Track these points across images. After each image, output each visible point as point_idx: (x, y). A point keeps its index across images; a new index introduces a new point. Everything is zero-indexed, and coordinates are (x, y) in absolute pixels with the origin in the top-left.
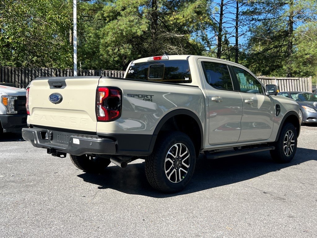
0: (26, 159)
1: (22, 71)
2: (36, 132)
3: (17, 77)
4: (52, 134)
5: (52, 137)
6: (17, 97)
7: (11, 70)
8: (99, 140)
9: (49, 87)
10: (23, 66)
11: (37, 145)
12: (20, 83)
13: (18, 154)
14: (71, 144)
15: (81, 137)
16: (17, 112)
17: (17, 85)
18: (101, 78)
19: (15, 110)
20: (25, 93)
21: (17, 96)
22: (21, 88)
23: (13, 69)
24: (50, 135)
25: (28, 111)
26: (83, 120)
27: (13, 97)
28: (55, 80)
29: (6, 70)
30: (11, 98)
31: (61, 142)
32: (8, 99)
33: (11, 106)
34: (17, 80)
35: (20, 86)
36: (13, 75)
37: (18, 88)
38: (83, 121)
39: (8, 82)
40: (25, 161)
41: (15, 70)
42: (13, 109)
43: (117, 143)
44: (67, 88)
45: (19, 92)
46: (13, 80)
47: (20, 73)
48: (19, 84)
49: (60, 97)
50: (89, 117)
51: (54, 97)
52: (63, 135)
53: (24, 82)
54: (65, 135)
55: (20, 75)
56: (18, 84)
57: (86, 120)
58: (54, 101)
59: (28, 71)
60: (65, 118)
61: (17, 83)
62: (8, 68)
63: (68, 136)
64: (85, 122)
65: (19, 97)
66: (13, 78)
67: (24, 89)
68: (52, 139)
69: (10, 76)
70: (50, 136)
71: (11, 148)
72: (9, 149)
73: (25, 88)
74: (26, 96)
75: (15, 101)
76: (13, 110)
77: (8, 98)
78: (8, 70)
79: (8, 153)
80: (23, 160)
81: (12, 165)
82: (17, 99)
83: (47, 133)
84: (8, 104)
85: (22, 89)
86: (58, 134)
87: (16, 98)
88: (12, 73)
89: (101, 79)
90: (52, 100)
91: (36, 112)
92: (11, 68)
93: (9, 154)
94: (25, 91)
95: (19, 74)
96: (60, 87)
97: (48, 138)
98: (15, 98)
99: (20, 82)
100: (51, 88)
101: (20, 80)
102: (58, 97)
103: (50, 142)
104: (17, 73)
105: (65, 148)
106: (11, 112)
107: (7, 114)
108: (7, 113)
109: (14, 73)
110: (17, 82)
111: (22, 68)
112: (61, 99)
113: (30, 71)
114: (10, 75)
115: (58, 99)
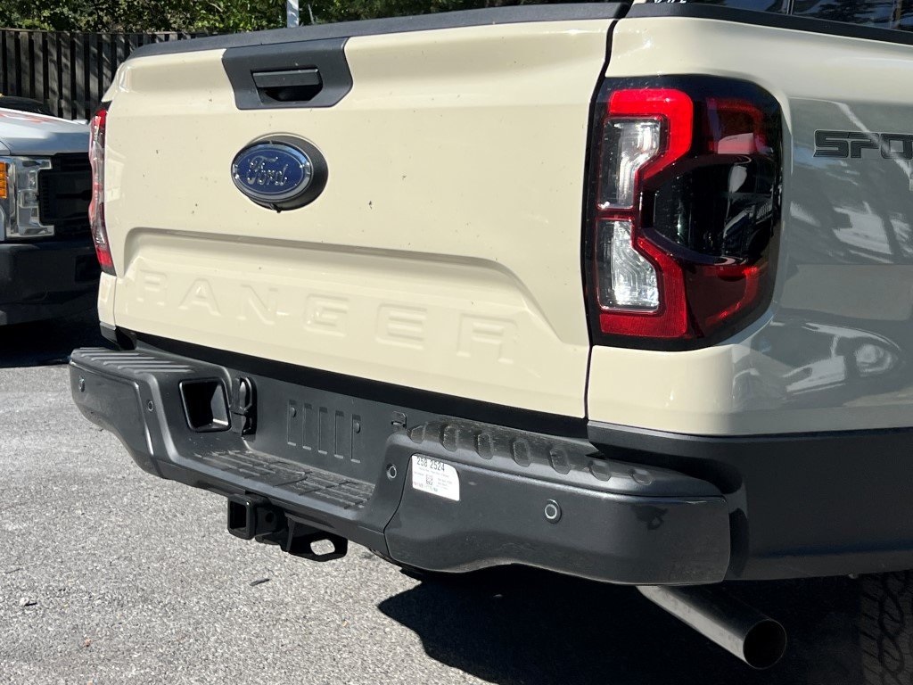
0: (98, 480)
1: (72, 45)
2: (154, 382)
3: (52, 69)
4: (252, 395)
5: (252, 414)
6: (52, 158)
7: (31, 42)
8: (615, 484)
9: (228, 95)
10: (80, 28)
11: (158, 465)
12: (67, 100)
13: (61, 444)
14: (396, 488)
15: (470, 454)
16: (51, 229)
17: (56, 106)
18: (622, 14)
19: (43, 221)
20: (84, 138)
21: (53, 153)
22: (74, 118)
23: (39, 40)
24: (242, 402)
25: (103, 248)
26: (478, 324)
27: (34, 159)
28: (274, 51)
29: (10, 44)
30: (26, 164)
31: (314, 451)
32: (11, 170)
33: (26, 203)
34: (54, 85)
35: (68, 111)
36: (39, 67)
37: (61, 115)
38: (477, 331)
39: (19, 92)
40: (94, 489)
41: (45, 43)
42: (35, 215)
43: (739, 499)
44: (360, 98)
45: (60, 136)
46: (40, 87)
47: (66, 56)
48: (64, 104)
49: (306, 163)
50: (525, 307)
51: (268, 166)
52: (323, 410)
53: (83, 95)
54: (339, 413)
55: (66, 65)
56: (59, 103)
57: (498, 327)
58: (270, 188)
59: (100, 47)
60: (343, 306)
61: (54, 99)
62: (17, 33)
63: (356, 418)
64: (496, 342)
65: (59, 159)
66: (40, 78)
67: (83, 122)
68: (251, 430)
69: (28, 70)
70: (243, 409)
71: (26, 407)
72: (20, 413)
73: (88, 118)
74: (86, 155)
75: (43, 176)
76: (35, 220)
77: (7, 166)
78: (17, 42)
79: (13, 434)
80: (82, 481)
81: (25, 519)
82: (50, 167)
83: (219, 388)
84: (12, 191)
85: (75, 122)
86: (293, 403)
87: (46, 164)
88: (32, 57)
89: (621, 21)
90: (256, 186)
91: (149, 256)
92: (30, 34)
93: (15, 442)
94: (88, 129)
95: (64, 60)
96: (302, 94)
97: (226, 423)
98: (40, 161)
99: (66, 92)
100: (241, 105)
101: (69, 85)
102: (294, 164)
103: (243, 448)
104: (55, 58)
105: (348, 515)
106: (28, 232)
107: (8, 241)
108: (9, 234)
109: (41, 54)
110: (54, 92)
111: (73, 35)
112: (319, 179)
113: (105, 47)
114: (28, 63)
115: (294, 175)
